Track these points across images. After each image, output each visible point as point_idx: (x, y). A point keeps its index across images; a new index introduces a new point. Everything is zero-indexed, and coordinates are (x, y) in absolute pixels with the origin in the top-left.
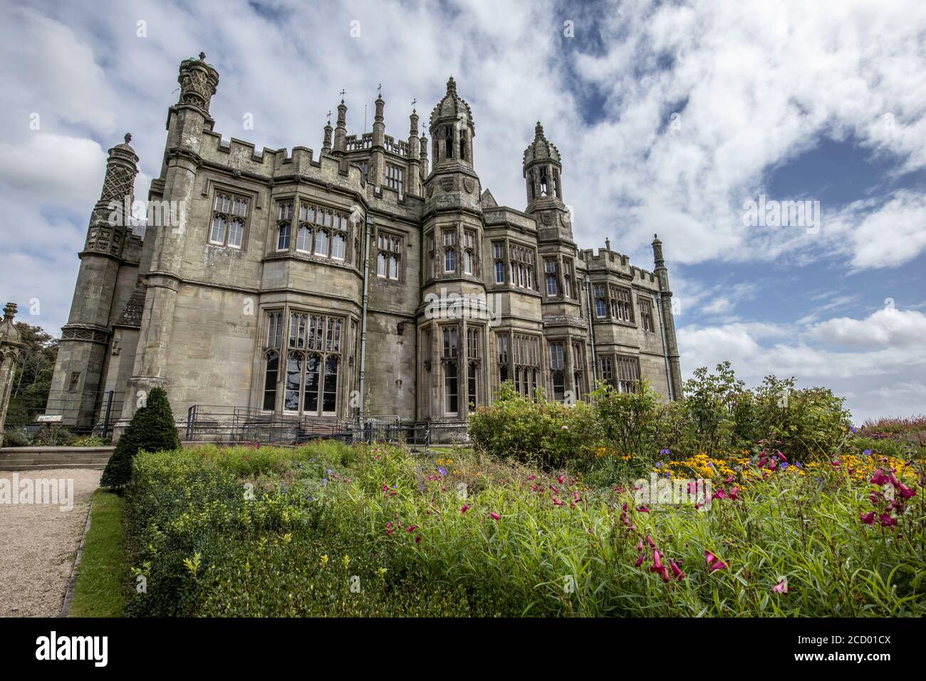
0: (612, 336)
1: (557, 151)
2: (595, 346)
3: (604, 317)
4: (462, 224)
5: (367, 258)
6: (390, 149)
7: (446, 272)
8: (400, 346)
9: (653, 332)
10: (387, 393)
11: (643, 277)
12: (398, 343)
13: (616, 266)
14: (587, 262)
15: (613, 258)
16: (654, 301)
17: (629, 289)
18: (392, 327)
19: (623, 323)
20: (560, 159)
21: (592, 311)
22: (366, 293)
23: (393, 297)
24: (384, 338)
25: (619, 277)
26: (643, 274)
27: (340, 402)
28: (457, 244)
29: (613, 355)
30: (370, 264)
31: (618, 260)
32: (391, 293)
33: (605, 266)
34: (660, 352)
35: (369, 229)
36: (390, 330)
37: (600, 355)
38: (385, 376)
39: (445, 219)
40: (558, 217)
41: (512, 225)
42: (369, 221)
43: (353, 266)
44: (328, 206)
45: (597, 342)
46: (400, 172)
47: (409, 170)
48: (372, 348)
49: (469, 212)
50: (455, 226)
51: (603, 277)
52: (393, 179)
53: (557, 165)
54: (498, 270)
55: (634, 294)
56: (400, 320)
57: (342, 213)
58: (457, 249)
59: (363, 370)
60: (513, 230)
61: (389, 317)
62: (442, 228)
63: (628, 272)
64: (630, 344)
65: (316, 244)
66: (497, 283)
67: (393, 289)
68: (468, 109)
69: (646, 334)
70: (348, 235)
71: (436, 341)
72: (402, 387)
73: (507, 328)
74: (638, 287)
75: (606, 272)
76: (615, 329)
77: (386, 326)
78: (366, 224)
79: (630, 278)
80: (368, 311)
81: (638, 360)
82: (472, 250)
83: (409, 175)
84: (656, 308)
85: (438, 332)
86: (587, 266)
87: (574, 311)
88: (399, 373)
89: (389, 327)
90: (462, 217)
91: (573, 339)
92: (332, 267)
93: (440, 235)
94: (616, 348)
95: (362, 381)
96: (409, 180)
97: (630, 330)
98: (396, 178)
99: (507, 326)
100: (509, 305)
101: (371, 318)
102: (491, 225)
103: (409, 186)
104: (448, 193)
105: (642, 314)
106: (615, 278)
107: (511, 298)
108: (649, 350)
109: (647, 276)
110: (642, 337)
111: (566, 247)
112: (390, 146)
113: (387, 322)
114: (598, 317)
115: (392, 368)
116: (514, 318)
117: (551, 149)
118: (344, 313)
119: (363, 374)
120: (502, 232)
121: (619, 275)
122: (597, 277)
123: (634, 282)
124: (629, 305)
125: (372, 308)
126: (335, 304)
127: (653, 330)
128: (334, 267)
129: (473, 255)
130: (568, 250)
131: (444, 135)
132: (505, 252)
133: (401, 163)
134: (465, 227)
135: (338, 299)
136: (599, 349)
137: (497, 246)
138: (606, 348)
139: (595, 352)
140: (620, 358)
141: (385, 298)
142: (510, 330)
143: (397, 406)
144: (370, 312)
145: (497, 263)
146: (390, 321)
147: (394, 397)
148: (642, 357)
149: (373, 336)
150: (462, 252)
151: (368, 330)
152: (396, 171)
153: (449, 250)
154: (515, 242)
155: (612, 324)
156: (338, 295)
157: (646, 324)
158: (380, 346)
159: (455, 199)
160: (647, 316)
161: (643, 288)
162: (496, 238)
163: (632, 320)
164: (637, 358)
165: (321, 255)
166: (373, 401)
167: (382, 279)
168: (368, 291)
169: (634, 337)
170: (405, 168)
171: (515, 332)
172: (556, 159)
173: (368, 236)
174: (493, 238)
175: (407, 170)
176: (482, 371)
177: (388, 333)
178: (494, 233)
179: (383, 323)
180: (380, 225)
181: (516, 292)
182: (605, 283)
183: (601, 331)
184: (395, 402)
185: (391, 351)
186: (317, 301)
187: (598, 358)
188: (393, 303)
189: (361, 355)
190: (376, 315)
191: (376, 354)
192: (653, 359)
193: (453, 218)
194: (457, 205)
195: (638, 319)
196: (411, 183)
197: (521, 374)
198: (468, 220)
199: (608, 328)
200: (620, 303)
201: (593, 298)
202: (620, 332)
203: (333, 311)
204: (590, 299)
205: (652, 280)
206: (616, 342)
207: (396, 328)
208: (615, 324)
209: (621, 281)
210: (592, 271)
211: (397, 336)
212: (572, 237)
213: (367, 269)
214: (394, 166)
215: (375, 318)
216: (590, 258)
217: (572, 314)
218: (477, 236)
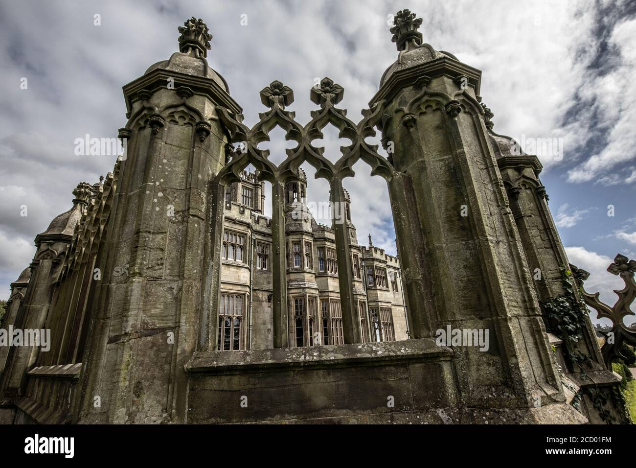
0: (378, 297)
1: (348, 194)
2: (368, 302)
3: (373, 285)
4: (304, 240)
5: (252, 259)
6: (244, 178)
7: (295, 266)
8: (269, 309)
9: (398, 292)
10: (263, 336)
11: (391, 260)
12: (268, 307)
13: (377, 256)
14: (363, 254)
15: (376, 251)
16: (398, 273)
17: (385, 269)
18: (265, 298)
19: (383, 289)
20: (349, 198)
21: (366, 282)
22: (252, 280)
23: (265, 280)
24: (261, 304)
25: (380, 262)
26: (391, 258)
27: (242, 344)
28: (302, 251)
29: (378, 308)
30: (254, 262)
31: (379, 252)
32: (264, 278)
33: (372, 256)
34: (402, 304)
35: (253, 242)
36: (264, 300)
37: (371, 308)
38: (262, 327)
39: (295, 237)
40: (350, 232)
41: (328, 239)
42: (253, 237)
43: (247, 265)
44: (235, 231)
45: (369, 300)
46: (250, 192)
47: (255, 190)
48: (256, 311)
49: (307, 233)
50: (300, 241)
51: (371, 262)
52: (246, 196)
53: (348, 202)
54: (320, 263)
55: (388, 270)
56: (269, 294)
57: (241, 235)
58: (302, 254)
59: (251, 324)
60: (329, 241)
61: (263, 292)
62: (293, 242)
63: (384, 259)
64: (387, 301)
65: (229, 253)
66: (321, 271)
67: (265, 275)
68: (304, 173)
69: (394, 294)
70: (245, 247)
71: (292, 306)
72: (271, 333)
73: (327, 297)
74: (389, 267)
75: (373, 260)
76: (379, 292)
77: (262, 297)
78: (252, 239)
79: (385, 262)
80: (253, 289)
81: (391, 310)
82: (309, 254)
83: (255, 194)
84: (398, 278)
85: (292, 301)
86: (363, 256)
87: (359, 285)
88: (269, 324)
89: (263, 298)
90: (304, 237)
91: (360, 301)
92: (237, 266)
93: (291, 246)
94: (380, 304)
95: (251, 331)
96: (255, 197)
97: (386, 293)
98: (247, 195)
99: (327, 296)
100: (328, 284)
101: (255, 293)
102: (317, 238)
103: (255, 201)
104: (296, 222)
105: (392, 282)
106: (378, 263)
107: (329, 280)
108: (395, 303)
109: (393, 259)
110: (392, 295)
111: (354, 249)
112: (244, 176)
113: (262, 295)
114: (369, 285)
115: (265, 322)
116: (330, 292)
117: (345, 192)
118: (243, 292)
119: (251, 326)
120: (323, 242)
121: (380, 261)
122: (369, 262)
123: (387, 264)
124: (386, 278)
125: (255, 288)
126: (239, 288)
127: (397, 291)
128: (238, 267)
129: (309, 257)
130: (355, 251)
131: (292, 188)
132: (325, 254)
133: (250, 187)
134: (305, 242)
135: (240, 285)
136: (370, 304)
137: (320, 250)
138: (374, 304)
139: (368, 306)
140: (382, 309)
141: (261, 281)
142: (329, 298)
143: (268, 344)
144: (254, 290)
145: (320, 260)
146: (265, 295)
147: (267, 339)
148: (393, 307)
149: (255, 304)
150: (304, 256)
151: (253, 300)
152: (247, 191)
153: (296, 254)
154: (330, 248)
155: (377, 289)
156: (241, 282)
157: (393, 287)
158: (259, 309)
159: (300, 226)
160: (394, 282)
161: (392, 267)
162: (320, 246)
163: (387, 286)
164: (391, 308)
165: (231, 259)
166: (256, 342)
167: (259, 270)
168: (253, 278)
169: (388, 296)
170: (253, 189)
171: (331, 299)
172: (348, 199)
173: (252, 246)
174: (318, 246)
175: (254, 191)
176: (316, 323)
177: (263, 302)
178: (318, 243)
179: (260, 296)
180: (258, 239)
181: (331, 277)
182: (373, 266)
183: (371, 294)
184: (267, 342)
185: (265, 311)
186: (231, 287)
187: (370, 309)
188: (265, 284)
189: (250, 315)
190: (257, 291)
191: (257, 314)
192: (398, 308)
193: (298, 237)
194: (301, 230)
195: (390, 285)
196: (256, 199)
197: (334, 323)
198: (307, 238)
199: (375, 292)
200: (381, 277)
201: (366, 274)
202: (381, 294)
203: (239, 292)
204: (365, 275)
205: (396, 261)
206: (380, 300)
207: (267, 298)
208: (378, 289)
209: (380, 264)
210: (365, 259)
211: (268, 303)
212: (357, 243)
213: (252, 265)
214: (247, 188)
215: (257, 293)
216: (364, 251)
217: (359, 287)
218: (311, 246)
